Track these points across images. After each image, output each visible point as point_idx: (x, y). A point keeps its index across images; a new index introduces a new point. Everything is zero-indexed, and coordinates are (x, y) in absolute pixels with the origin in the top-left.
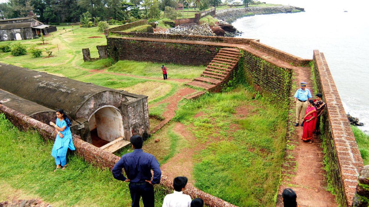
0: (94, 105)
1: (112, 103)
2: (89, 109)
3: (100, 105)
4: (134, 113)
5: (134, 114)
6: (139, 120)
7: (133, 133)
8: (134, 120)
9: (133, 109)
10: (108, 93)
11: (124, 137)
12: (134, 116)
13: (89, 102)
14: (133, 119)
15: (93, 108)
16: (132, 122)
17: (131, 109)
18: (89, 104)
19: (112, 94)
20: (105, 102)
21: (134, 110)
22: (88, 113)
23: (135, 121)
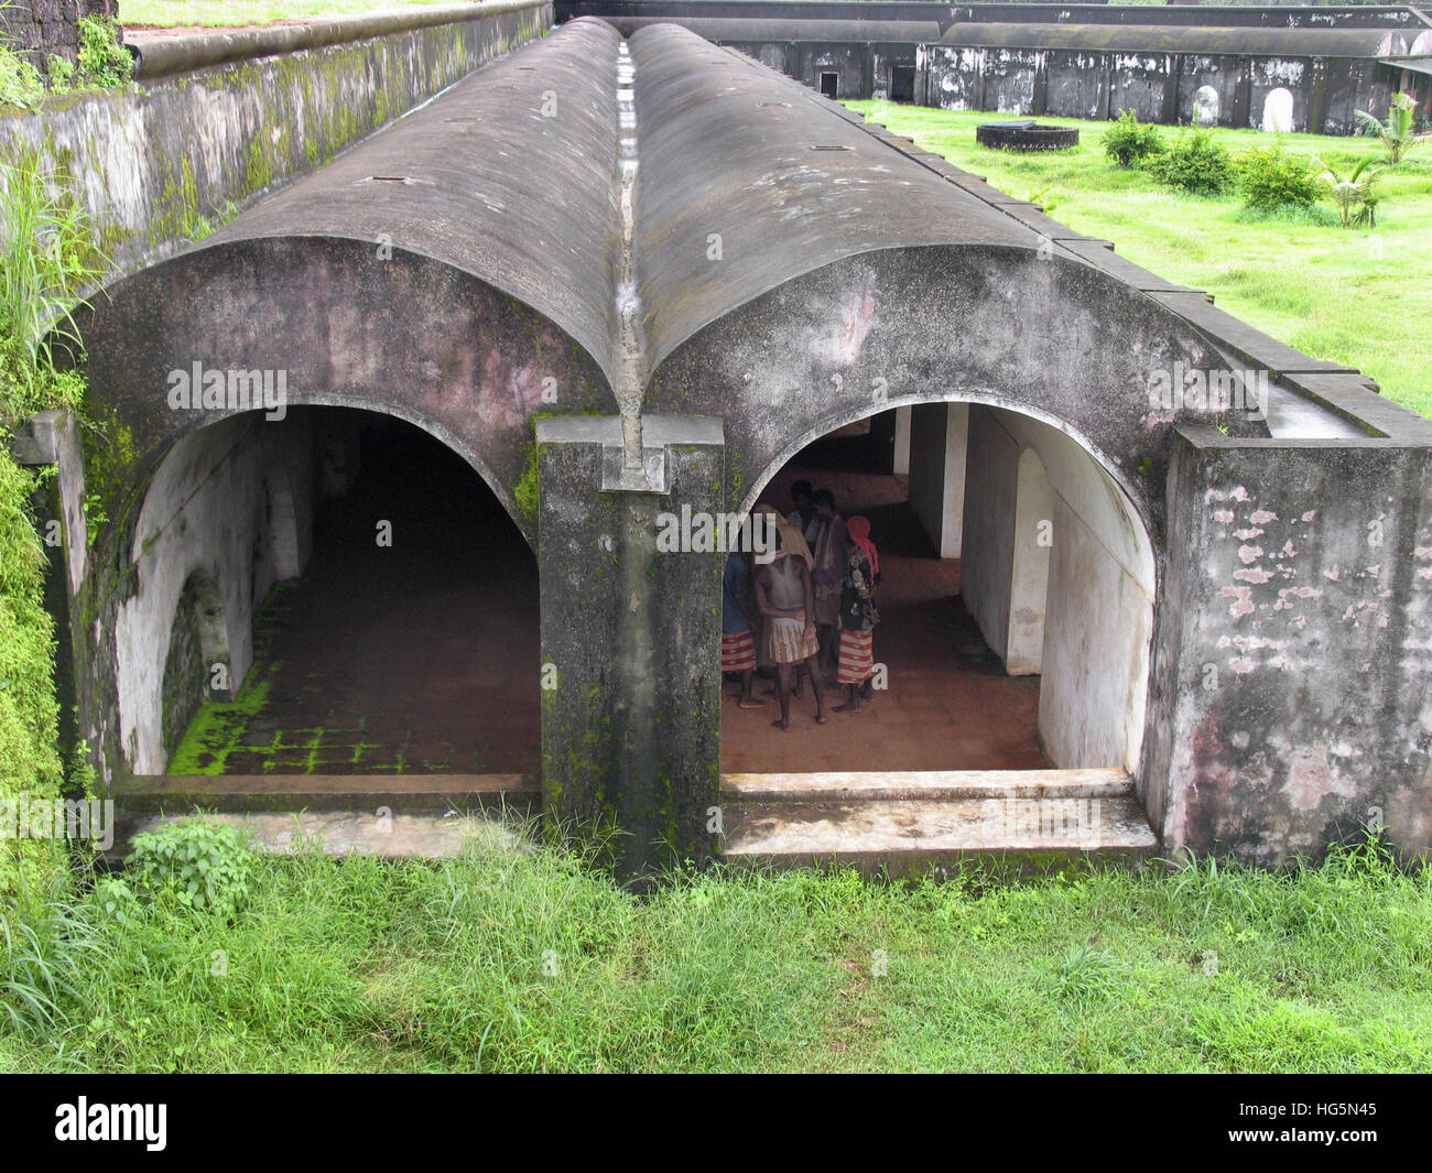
0: (867, 343)
1: (1071, 398)
2: (802, 367)
3: (926, 369)
4: (1263, 562)
5: (1262, 575)
6: (1319, 664)
7: (1202, 758)
8: (1254, 642)
9: (1263, 516)
10: (1043, 279)
11: (1138, 777)
12: (1265, 592)
13: (816, 304)
14: (1241, 625)
15: (843, 370)
16: (1224, 642)
17: (1230, 505)
18: (814, 320)
19: (1086, 304)
20: (989, 357)
21: (1271, 537)
22: (792, 398)
23: (1264, 654)
